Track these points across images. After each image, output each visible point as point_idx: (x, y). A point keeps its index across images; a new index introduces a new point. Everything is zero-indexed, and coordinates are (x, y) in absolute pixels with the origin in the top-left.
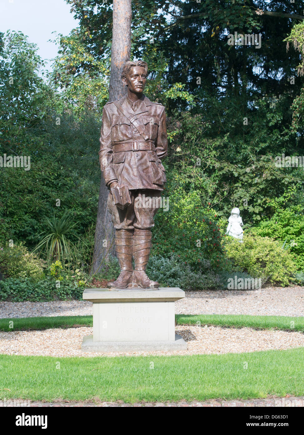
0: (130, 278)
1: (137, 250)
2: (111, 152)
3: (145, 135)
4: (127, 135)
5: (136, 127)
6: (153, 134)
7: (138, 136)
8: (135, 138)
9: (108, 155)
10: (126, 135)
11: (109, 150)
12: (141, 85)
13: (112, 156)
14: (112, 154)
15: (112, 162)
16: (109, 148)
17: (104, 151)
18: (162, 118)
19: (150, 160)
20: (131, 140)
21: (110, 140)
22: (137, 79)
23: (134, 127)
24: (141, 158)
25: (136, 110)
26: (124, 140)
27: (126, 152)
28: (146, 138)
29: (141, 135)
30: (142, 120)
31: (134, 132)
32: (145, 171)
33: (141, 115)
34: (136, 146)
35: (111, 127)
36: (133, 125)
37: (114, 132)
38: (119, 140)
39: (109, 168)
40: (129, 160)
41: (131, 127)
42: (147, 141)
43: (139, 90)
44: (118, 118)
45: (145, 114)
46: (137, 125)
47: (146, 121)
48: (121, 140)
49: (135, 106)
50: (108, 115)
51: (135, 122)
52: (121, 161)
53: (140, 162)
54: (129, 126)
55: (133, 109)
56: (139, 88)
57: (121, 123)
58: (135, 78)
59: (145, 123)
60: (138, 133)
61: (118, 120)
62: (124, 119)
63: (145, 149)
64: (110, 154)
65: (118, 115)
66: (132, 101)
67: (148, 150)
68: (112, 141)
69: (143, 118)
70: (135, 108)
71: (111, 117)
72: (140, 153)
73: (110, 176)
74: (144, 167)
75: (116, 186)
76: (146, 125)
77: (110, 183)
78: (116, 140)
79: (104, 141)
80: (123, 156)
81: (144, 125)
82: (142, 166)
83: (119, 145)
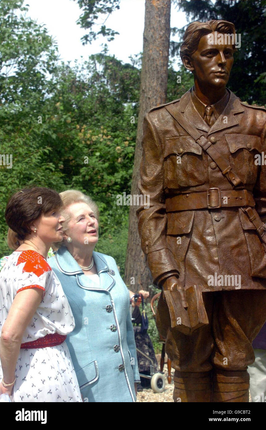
2: (161, 211)
3: (234, 176)
5: (214, 158)
6: (250, 172)
7: (220, 179)
8: (212, 182)
9: (157, 218)
10: (193, 177)
11: (159, 206)
12: (223, 70)
14: (165, 215)
15: (165, 232)
16: (159, 202)
19: (246, 228)
20: (204, 187)
22: (214, 58)
23: (209, 158)
24: (227, 225)
25: (213, 123)
26: (189, 187)
27: (194, 212)
28: (235, 183)
29: (224, 175)
30: (227, 144)
31: (210, 169)
32: (235, 251)
33: (223, 132)
34: (214, 198)
35: (161, 159)
36: (208, 154)
37: (167, 170)
38: (179, 186)
39: (158, 246)
40: (200, 228)
41: (204, 158)
42: (238, 188)
43: (217, 80)
44: (175, 139)
45: (231, 130)
46: (215, 154)
47: (234, 146)
48: (182, 185)
49: (211, 116)
50: (155, 134)
51: (211, 148)
52: (185, 231)
53: (224, 233)
54: (200, 157)
55: (206, 121)
56: (218, 77)
57: (181, 150)
58: (211, 57)
59: (233, 151)
60: (218, 171)
61: (175, 144)
62: (189, 143)
63: (234, 205)
64: (161, 216)
65: (176, 133)
66: (206, 104)
67: (240, 207)
68: (163, 187)
69: (228, 139)
70: (211, 120)
71: (162, 137)
72: (224, 214)
73: (163, 264)
74: (234, 243)
75: (175, 286)
76: (234, 155)
77: (163, 278)
78: (172, 186)
79: (148, 187)
80: (189, 221)
81: (232, 154)
82: (229, 242)
83: (181, 196)
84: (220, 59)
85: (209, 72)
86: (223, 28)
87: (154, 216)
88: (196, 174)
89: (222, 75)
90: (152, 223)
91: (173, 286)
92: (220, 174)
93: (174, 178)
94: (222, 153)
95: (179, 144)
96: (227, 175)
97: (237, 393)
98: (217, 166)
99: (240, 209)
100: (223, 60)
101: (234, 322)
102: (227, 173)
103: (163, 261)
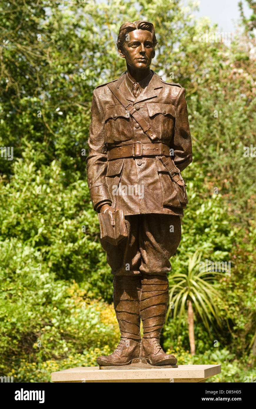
0: (135, 349)
1: (144, 306)
2: (103, 159)
3: (152, 133)
4: (125, 133)
5: (138, 120)
6: (164, 130)
7: (142, 134)
8: (136, 137)
9: (99, 164)
10: (123, 133)
11: (100, 156)
12: (143, 57)
13: (104, 165)
14: (106, 162)
15: (104, 173)
16: (101, 153)
17: (92, 159)
18: (179, 106)
19: (160, 170)
20: (131, 141)
21: (102, 142)
22: (138, 48)
23: (134, 120)
24: (146, 168)
25: (138, 95)
26: (121, 142)
27: (124, 159)
28: (152, 138)
29: (145, 132)
30: (148, 110)
31: (135, 128)
32: (151, 187)
33: (145, 102)
34: (138, 149)
35: (103, 122)
36: (133, 118)
37: (107, 130)
38: (114, 141)
39: (98, 183)
40: (128, 171)
41: (131, 121)
42: (154, 141)
43: (140, 64)
44: (112, 108)
45: (151, 100)
46: (138, 118)
47: (152, 111)
48: (116, 140)
49: (137, 90)
50: (98, 104)
51: (136, 113)
52: (117, 173)
53: (144, 173)
54: (128, 119)
55: (134, 94)
56: (140, 62)
57: (116, 115)
58: (135, 48)
59: (151, 115)
60: (141, 130)
61: (112, 111)
62: (121, 110)
63: (152, 154)
64: (102, 162)
65: (113, 103)
66: (133, 81)
67: (156, 156)
68: (105, 142)
69: (149, 107)
70: (137, 93)
71: (103, 106)
72: (145, 161)
73: (100, 196)
74: (150, 180)
75: (108, 211)
76: (152, 118)
77: (99, 205)
78: (110, 141)
79: (94, 142)
80: (120, 165)
81: (150, 117)
82: (147, 180)
83: (116, 148)
84: (141, 49)
85: (134, 58)
86: (144, 26)
87: (96, 163)
88: (125, 132)
89: (143, 60)
90: (95, 167)
91: (105, 211)
92: (142, 132)
93: (111, 135)
94: (143, 117)
95: (115, 111)
96: (147, 132)
97: (157, 292)
98: (140, 126)
99: (156, 157)
100: (143, 50)
101: (152, 239)
102: (147, 131)
103: (100, 194)
